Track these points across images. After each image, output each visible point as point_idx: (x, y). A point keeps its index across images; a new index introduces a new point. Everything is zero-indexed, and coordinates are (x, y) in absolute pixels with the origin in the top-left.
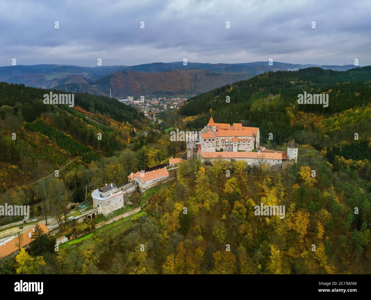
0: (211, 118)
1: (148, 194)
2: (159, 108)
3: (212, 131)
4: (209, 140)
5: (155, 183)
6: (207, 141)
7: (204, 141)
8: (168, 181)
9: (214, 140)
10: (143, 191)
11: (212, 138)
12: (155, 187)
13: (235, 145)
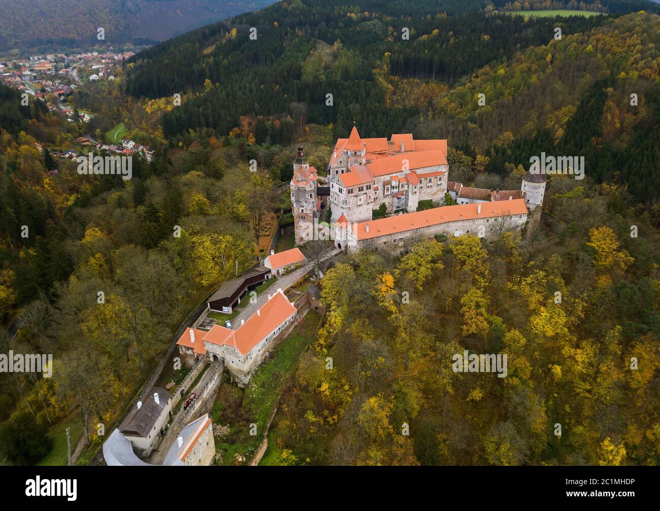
0: (355, 128)
1: (263, 385)
2: (59, 79)
3: (361, 164)
4: (359, 191)
5: (270, 345)
6: (356, 192)
7: (349, 193)
8: (296, 327)
9: (370, 188)
10: (246, 380)
11: (366, 184)
12: (272, 356)
13: (415, 190)
